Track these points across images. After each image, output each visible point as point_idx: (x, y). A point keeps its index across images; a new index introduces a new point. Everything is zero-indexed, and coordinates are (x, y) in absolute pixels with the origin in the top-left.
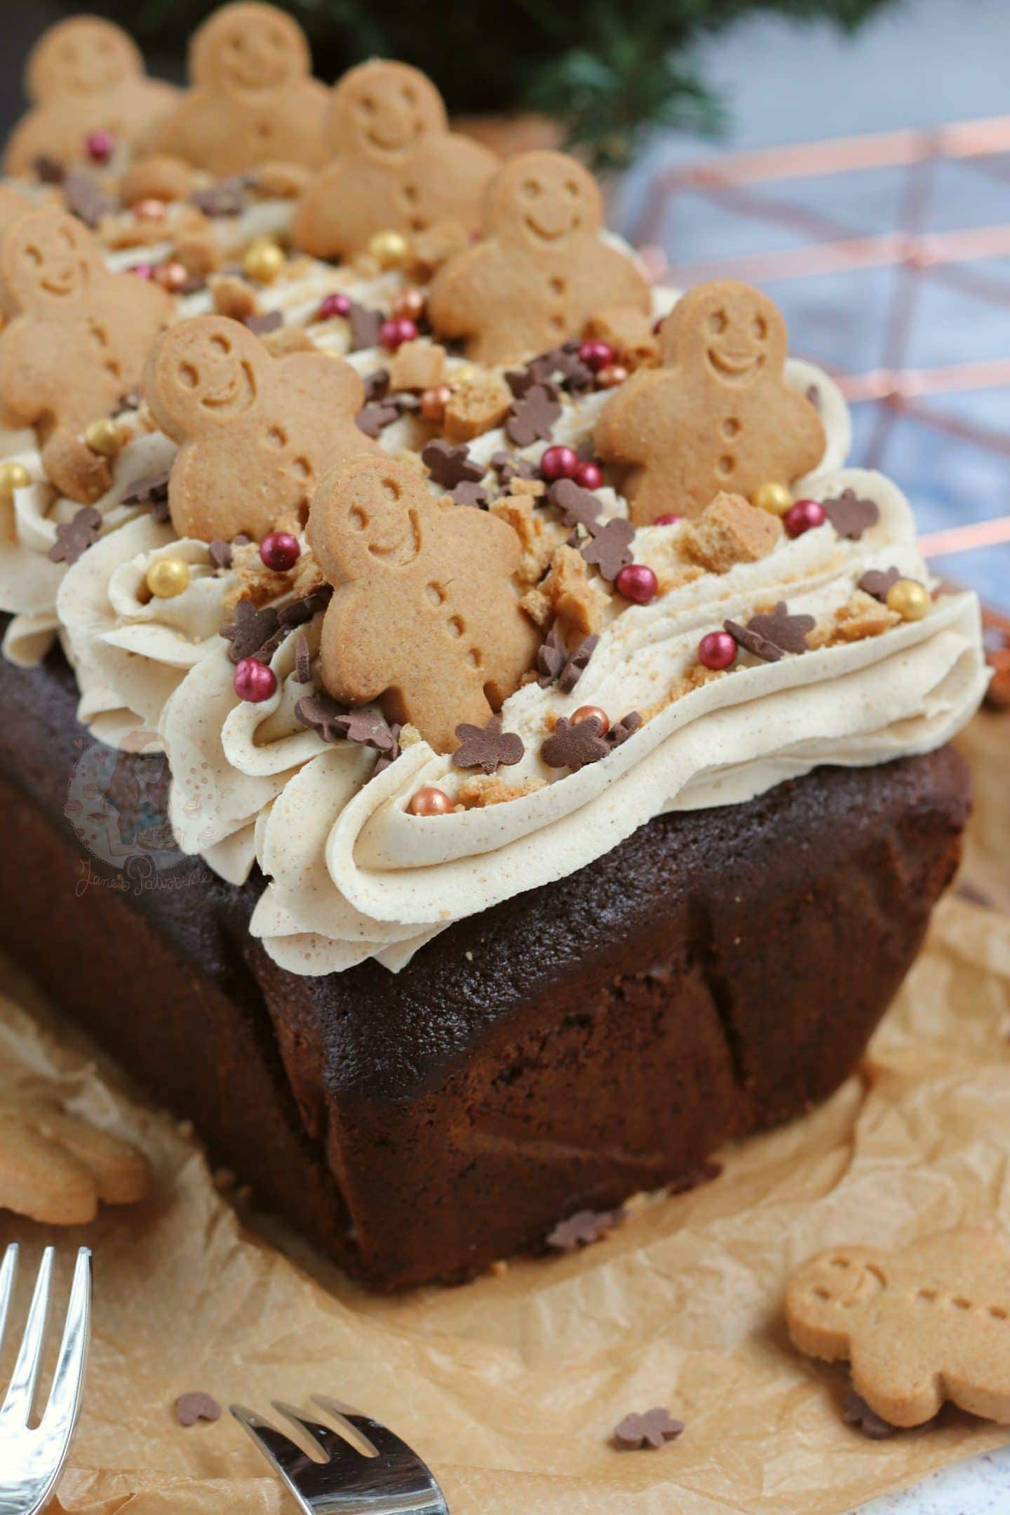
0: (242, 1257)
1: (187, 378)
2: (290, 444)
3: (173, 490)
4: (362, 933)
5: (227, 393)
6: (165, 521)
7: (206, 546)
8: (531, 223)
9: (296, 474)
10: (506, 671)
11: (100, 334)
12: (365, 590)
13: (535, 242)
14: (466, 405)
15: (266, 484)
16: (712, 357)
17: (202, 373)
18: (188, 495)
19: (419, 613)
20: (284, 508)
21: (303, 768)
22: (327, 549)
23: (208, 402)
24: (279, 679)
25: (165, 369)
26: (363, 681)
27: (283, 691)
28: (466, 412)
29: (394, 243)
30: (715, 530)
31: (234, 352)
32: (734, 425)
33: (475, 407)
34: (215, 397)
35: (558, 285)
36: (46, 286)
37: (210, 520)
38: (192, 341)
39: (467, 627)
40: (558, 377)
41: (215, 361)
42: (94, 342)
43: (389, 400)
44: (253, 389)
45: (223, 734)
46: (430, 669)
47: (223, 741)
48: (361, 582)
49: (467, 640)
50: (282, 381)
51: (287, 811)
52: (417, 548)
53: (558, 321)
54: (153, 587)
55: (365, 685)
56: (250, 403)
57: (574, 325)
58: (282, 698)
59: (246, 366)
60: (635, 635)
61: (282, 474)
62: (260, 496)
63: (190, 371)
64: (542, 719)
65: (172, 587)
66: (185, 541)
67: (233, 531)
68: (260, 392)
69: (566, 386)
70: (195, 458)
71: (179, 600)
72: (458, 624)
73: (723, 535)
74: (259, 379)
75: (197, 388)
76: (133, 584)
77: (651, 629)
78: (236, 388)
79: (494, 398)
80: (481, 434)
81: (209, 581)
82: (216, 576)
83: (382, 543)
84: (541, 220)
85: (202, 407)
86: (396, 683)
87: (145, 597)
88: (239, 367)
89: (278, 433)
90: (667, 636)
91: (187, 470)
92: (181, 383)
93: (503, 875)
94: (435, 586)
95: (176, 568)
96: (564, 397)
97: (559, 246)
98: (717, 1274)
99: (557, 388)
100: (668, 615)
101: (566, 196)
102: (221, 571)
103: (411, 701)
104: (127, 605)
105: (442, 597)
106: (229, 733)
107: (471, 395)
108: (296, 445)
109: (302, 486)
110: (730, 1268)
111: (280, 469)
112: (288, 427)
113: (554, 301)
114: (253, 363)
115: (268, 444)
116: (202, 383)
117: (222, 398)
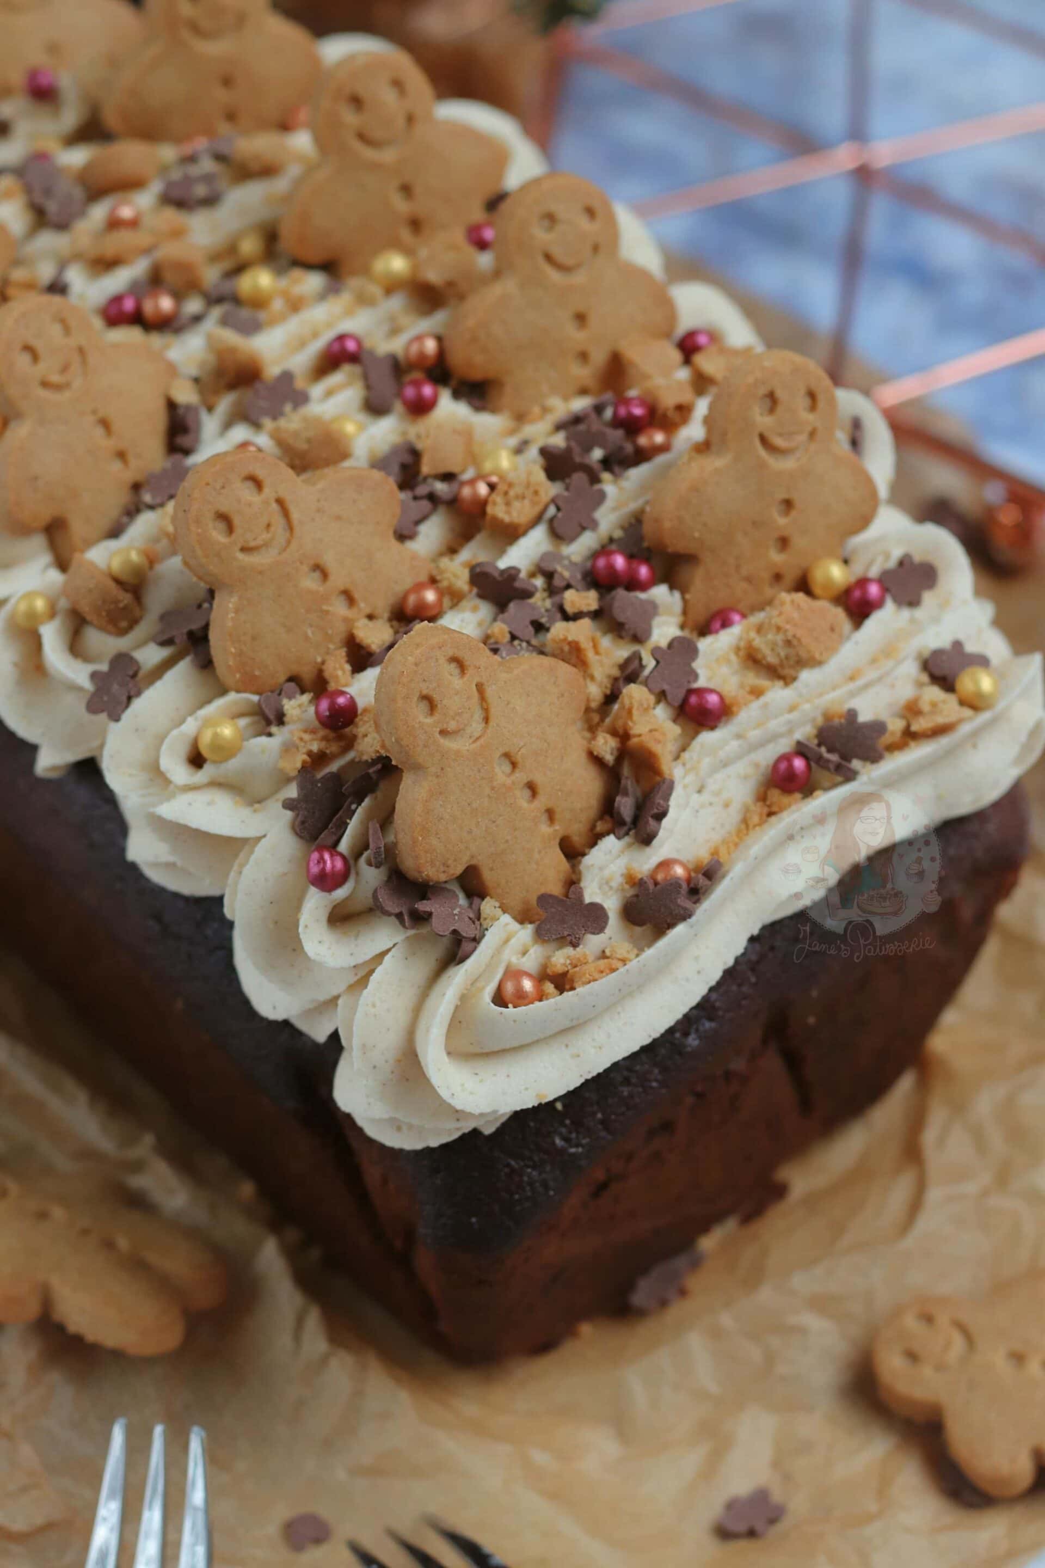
0: (334, 1363)
1: (222, 526)
2: (332, 578)
3: (213, 636)
5: (265, 536)
6: (206, 664)
7: (255, 698)
8: (548, 258)
9: (339, 608)
10: (580, 822)
11: (105, 424)
12: (437, 776)
13: (554, 276)
14: (508, 504)
15: (311, 626)
16: (763, 439)
17: (237, 521)
18: (233, 650)
19: (493, 788)
20: (332, 646)
21: (387, 958)
23: (244, 549)
24: (352, 862)
25: (198, 522)
26: (442, 869)
27: (357, 874)
28: (508, 513)
29: (397, 264)
30: (779, 638)
31: (267, 491)
32: (788, 504)
33: (517, 504)
34: (252, 544)
35: (581, 318)
36: (45, 384)
37: (257, 673)
38: (223, 487)
39: (541, 791)
40: (597, 454)
41: (250, 505)
42: (99, 431)
43: (422, 490)
44: (290, 527)
45: (301, 929)
46: (507, 841)
47: (301, 936)
48: (433, 770)
49: (542, 801)
50: (318, 510)
51: (374, 1006)
52: (486, 720)
53: (583, 356)
54: (205, 752)
56: (289, 542)
57: (599, 357)
58: (357, 882)
59: (280, 502)
60: (706, 762)
61: (327, 612)
62: (307, 638)
63: (225, 519)
64: (622, 875)
65: (226, 751)
66: (232, 696)
67: (282, 678)
68: (297, 530)
69: (606, 463)
70: (237, 611)
71: (233, 764)
72: (532, 788)
73: (788, 643)
74: (295, 515)
75: (234, 536)
76: (183, 750)
77: (722, 754)
78: (272, 529)
79: (536, 493)
80: (525, 533)
81: (263, 740)
82: (270, 735)
83: (452, 726)
84: (557, 252)
85: (240, 556)
86: (473, 862)
87: (196, 760)
88: (275, 506)
89: (321, 570)
90: (739, 757)
91: (230, 624)
92: (217, 535)
93: (595, 1047)
94: (507, 755)
95: (227, 731)
96: (606, 476)
97: (579, 278)
98: (801, 1331)
99: (597, 467)
100: (739, 736)
101: (584, 223)
102: (274, 729)
104: (179, 772)
105: (514, 765)
106: (306, 926)
107: (512, 493)
108: (338, 579)
109: (346, 620)
110: (814, 1322)
111: (325, 607)
112: (329, 560)
113: (578, 337)
114: (288, 498)
115: (310, 582)
116: (238, 531)
117: (259, 542)
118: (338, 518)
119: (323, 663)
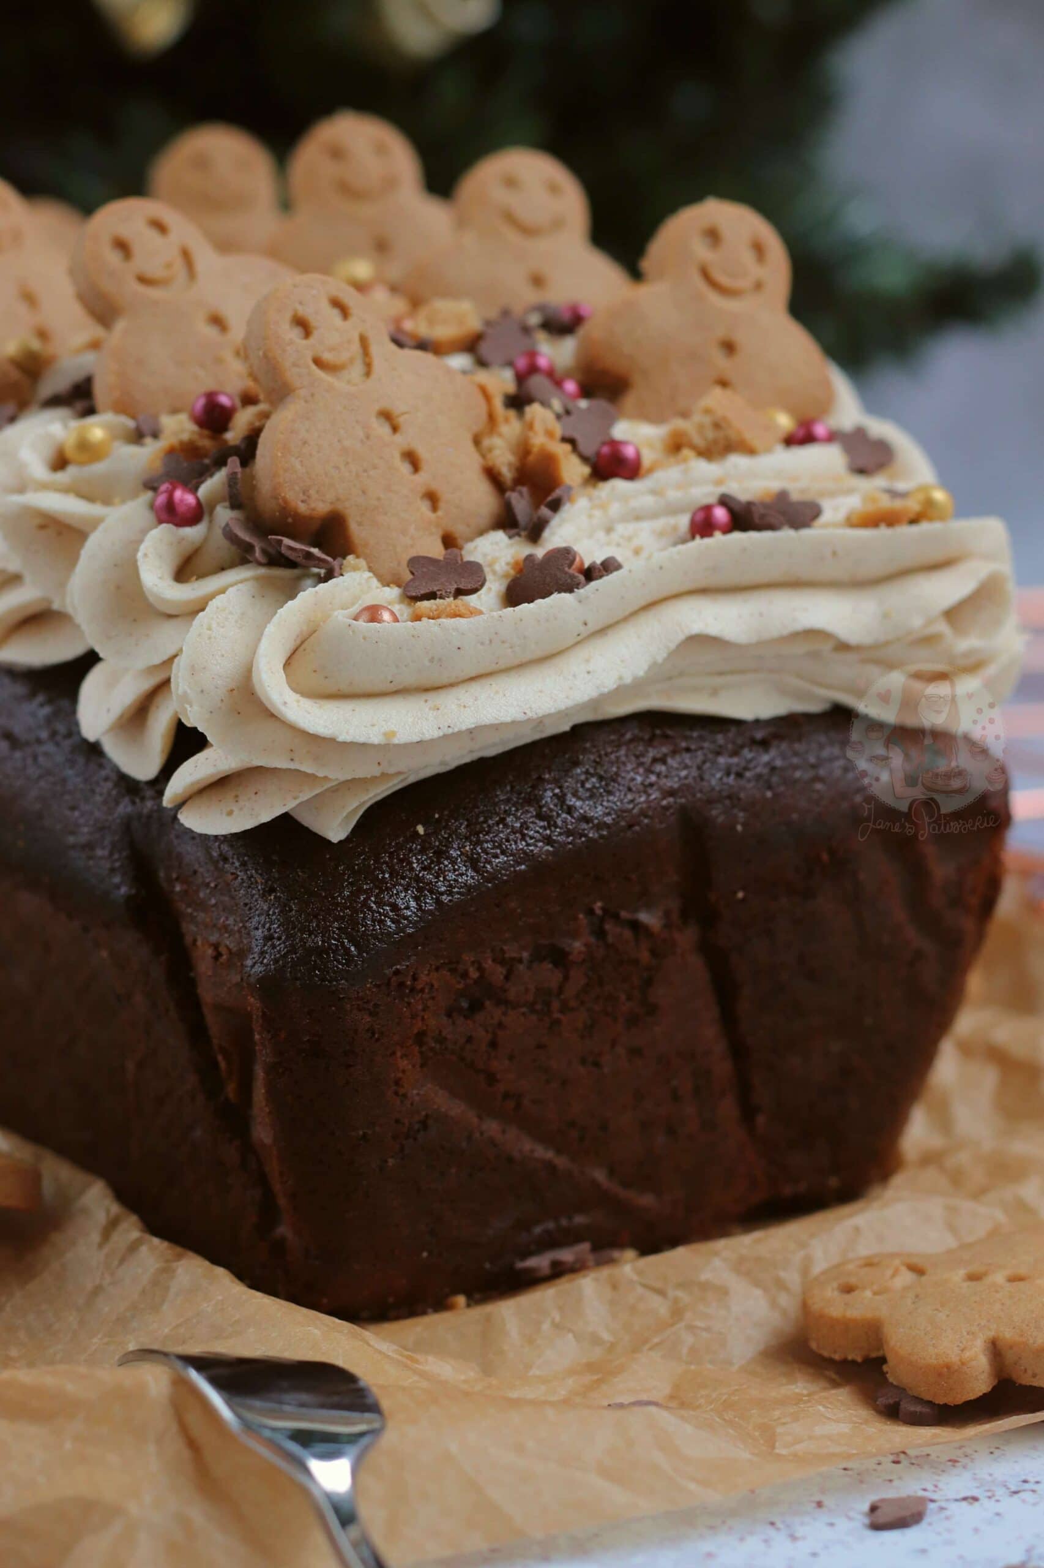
1: (118, 253)
2: (230, 331)
4: (292, 760)
5: (162, 274)
8: (509, 217)
9: (236, 365)
11: (30, 299)
12: (306, 401)
13: (513, 236)
14: (431, 325)
15: (203, 368)
16: (705, 274)
17: (135, 250)
18: (116, 368)
19: (368, 437)
21: (231, 590)
22: (265, 356)
23: (143, 280)
24: (206, 509)
25: (95, 240)
26: (302, 497)
27: (211, 522)
29: (362, 270)
30: (707, 420)
31: (172, 238)
32: (729, 347)
33: (441, 327)
34: (150, 276)
35: (537, 282)
37: (139, 396)
38: (126, 220)
39: (424, 466)
40: (534, 319)
41: (150, 243)
42: (22, 306)
44: (191, 275)
45: (140, 555)
46: (379, 499)
47: (139, 563)
48: (302, 392)
49: (423, 479)
50: (226, 274)
51: (209, 629)
52: (368, 374)
54: (70, 453)
55: (303, 501)
56: (188, 287)
58: (210, 528)
59: (185, 252)
60: (615, 509)
61: (221, 361)
63: (123, 246)
64: (508, 564)
65: (92, 453)
66: (108, 417)
68: (200, 279)
69: (542, 328)
71: (99, 468)
72: (412, 459)
73: (717, 426)
74: (199, 268)
75: (129, 264)
76: (48, 452)
77: (635, 503)
78: (172, 270)
79: (462, 322)
80: (447, 353)
81: (133, 448)
82: (141, 445)
83: (327, 356)
85: (135, 283)
86: (340, 507)
87: (60, 465)
88: (177, 252)
89: (218, 322)
90: (654, 515)
92: (113, 258)
93: (459, 705)
94: (386, 416)
95: (98, 434)
96: (541, 335)
99: (533, 327)
100: (654, 492)
101: (546, 197)
102: (148, 440)
103: (357, 530)
104: (38, 472)
105: (395, 429)
106: (145, 555)
107: (437, 318)
108: (235, 332)
111: (220, 355)
112: (229, 317)
115: (206, 330)
116: (135, 259)
117: (157, 277)
118: (246, 286)
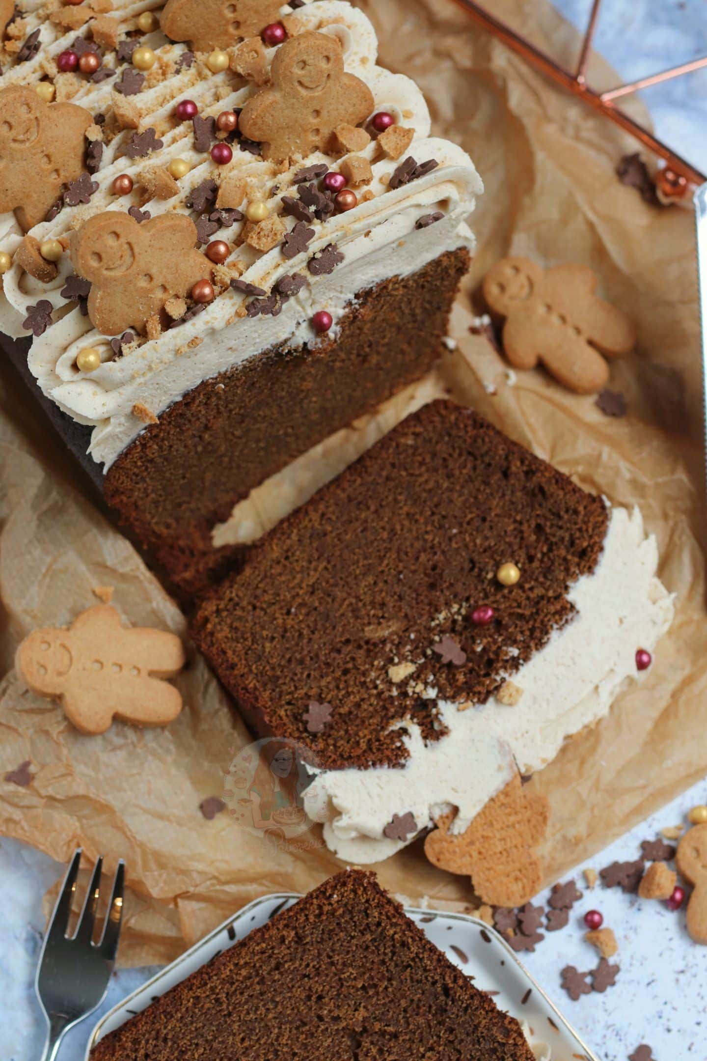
1: (96, 258)
2: (155, 280)
5: (119, 262)
8: (300, 83)
9: (159, 294)
11: (47, 157)
13: (303, 92)
14: (259, 239)
15: (142, 304)
17: (103, 255)
18: (98, 317)
20: (153, 312)
23: (107, 269)
25: (82, 257)
29: (221, 59)
31: (123, 240)
33: (264, 240)
34: (112, 266)
35: (317, 113)
36: (15, 141)
37: (111, 328)
38: (98, 238)
40: (313, 208)
41: (112, 246)
44: (133, 255)
50: (150, 246)
53: (317, 131)
54: (80, 365)
56: (132, 263)
57: (326, 132)
59: (129, 244)
61: (152, 297)
62: (139, 310)
63: (97, 255)
65: (89, 368)
66: (97, 337)
68: (137, 258)
69: (318, 214)
70: (102, 299)
71: (96, 373)
74: (137, 250)
75: (102, 263)
76: (69, 362)
78: (124, 258)
79: (275, 234)
81: (111, 364)
82: (115, 361)
84: (305, 81)
85: (105, 272)
87: (75, 367)
88: (126, 246)
89: (149, 276)
91: (97, 305)
92: (92, 261)
95: (92, 358)
96: (316, 221)
97: (317, 93)
99: (311, 216)
101: (323, 65)
102: (116, 359)
104: (65, 373)
107: (262, 234)
108: (159, 280)
109: (161, 300)
111: (150, 295)
112: (154, 271)
113: (314, 121)
114: (133, 241)
115: (143, 283)
116: (105, 261)
117: (116, 265)
118: (161, 249)
119: (147, 321)
